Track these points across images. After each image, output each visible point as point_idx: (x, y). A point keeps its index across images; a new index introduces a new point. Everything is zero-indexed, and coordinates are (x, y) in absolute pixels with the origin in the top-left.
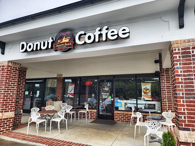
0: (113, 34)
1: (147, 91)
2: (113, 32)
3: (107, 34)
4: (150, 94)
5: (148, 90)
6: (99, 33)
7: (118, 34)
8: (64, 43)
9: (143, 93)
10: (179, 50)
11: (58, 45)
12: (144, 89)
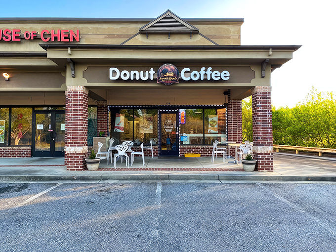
0: (216, 75)
1: (214, 124)
2: (216, 74)
3: (211, 74)
4: (216, 126)
5: (215, 122)
6: (205, 72)
7: (220, 76)
8: (169, 77)
9: (209, 126)
10: (260, 93)
11: (162, 78)
12: (211, 121)
